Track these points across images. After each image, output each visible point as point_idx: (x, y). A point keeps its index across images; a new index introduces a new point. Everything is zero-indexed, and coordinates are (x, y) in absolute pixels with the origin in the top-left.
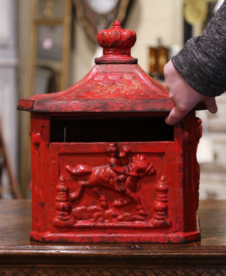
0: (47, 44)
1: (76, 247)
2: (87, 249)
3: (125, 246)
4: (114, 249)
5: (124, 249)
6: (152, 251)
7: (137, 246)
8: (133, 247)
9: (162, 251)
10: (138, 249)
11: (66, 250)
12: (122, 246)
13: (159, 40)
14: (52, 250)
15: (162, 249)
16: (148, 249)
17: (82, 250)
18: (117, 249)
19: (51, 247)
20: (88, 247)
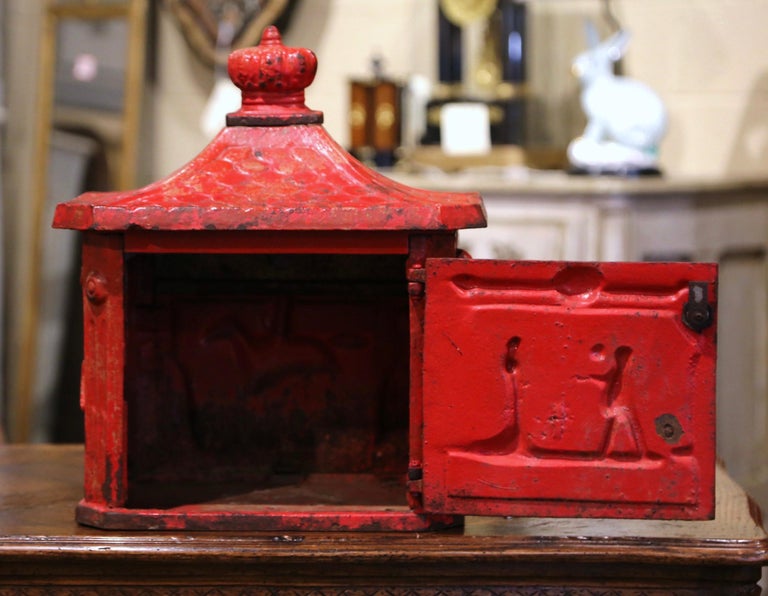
0: (85, 68)
1: (149, 539)
2: (174, 544)
3: (258, 537)
4: (234, 544)
5: (256, 543)
6: (321, 547)
7: (286, 537)
8: (276, 538)
9: (343, 547)
10: (289, 543)
11: (126, 545)
12: (254, 537)
13: (377, 64)
14: (93, 544)
15: (341, 543)
16: (312, 543)
17: (163, 544)
18: (240, 544)
19: (91, 538)
20: (174, 538)
